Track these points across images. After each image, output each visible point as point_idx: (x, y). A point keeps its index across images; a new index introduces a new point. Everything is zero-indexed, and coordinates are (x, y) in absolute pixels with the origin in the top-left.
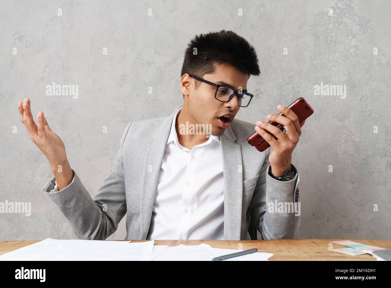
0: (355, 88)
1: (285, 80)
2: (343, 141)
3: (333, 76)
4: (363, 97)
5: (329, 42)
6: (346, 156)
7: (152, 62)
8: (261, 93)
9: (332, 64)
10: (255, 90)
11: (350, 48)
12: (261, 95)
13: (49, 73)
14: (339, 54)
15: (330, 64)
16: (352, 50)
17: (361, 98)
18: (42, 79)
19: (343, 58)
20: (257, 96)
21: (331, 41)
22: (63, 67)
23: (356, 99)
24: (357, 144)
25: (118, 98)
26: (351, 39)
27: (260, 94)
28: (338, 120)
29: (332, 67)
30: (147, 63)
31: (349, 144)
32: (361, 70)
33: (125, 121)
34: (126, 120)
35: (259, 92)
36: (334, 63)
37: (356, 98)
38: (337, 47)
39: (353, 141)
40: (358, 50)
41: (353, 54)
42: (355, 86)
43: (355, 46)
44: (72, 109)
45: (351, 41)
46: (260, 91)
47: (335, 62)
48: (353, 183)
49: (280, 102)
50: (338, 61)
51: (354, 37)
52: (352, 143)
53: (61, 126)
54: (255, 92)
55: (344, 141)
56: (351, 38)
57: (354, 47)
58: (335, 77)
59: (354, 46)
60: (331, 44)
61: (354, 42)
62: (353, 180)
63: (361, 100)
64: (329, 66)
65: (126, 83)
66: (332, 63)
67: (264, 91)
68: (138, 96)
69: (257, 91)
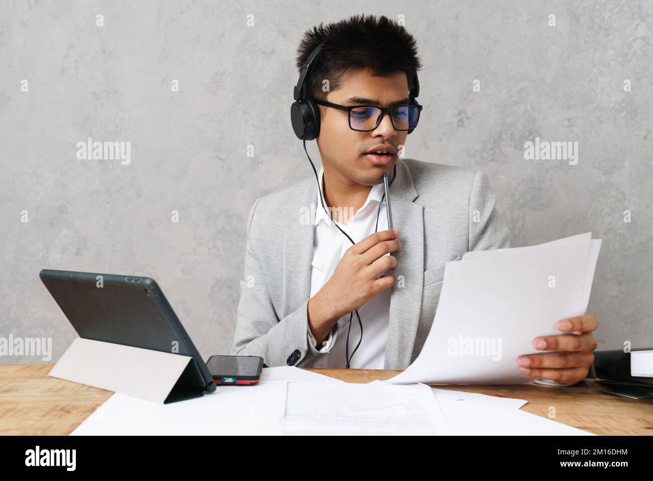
0: (636, 116)
1: (511, 97)
2: (607, 209)
3: (598, 92)
4: (650, 132)
5: (596, 28)
6: (610, 236)
7: (273, 52)
8: (468, 118)
9: (599, 70)
10: (456, 112)
11: (634, 40)
12: (466, 122)
13: (76, 61)
14: (613, 52)
15: (595, 71)
16: (636, 45)
17: (647, 134)
18: (63, 72)
19: (620, 59)
20: (461, 123)
21: (600, 27)
22: (104, 51)
23: (636, 135)
25: (208, 114)
26: (638, 25)
27: (465, 118)
28: (602, 172)
29: (597, 75)
30: (263, 53)
33: (220, 159)
34: (222, 156)
35: (463, 115)
36: (603, 69)
37: (636, 133)
38: (611, 37)
40: (649, 45)
41: (638, 52)
42: (636, 111)
43: (644, 38)
44: (120, 132)
45: (636, 28)
46: (465, 114)
47: (604, 67)
48: (620, 284)
49: (500, 136)
50: (609, 65)
51: (643, 20)
54: (458, 115)
56: (637, 22)
57: (641, 40)
59: (642, 38)
60: (599, 33)
61: (642, 31)
62: (621, 279)
63: (645, 138)
64: (592, 74)
65: (224, 89)
66: (598, 68)
67: (474, 115)
68: (245, 112)
69: (460, 113)
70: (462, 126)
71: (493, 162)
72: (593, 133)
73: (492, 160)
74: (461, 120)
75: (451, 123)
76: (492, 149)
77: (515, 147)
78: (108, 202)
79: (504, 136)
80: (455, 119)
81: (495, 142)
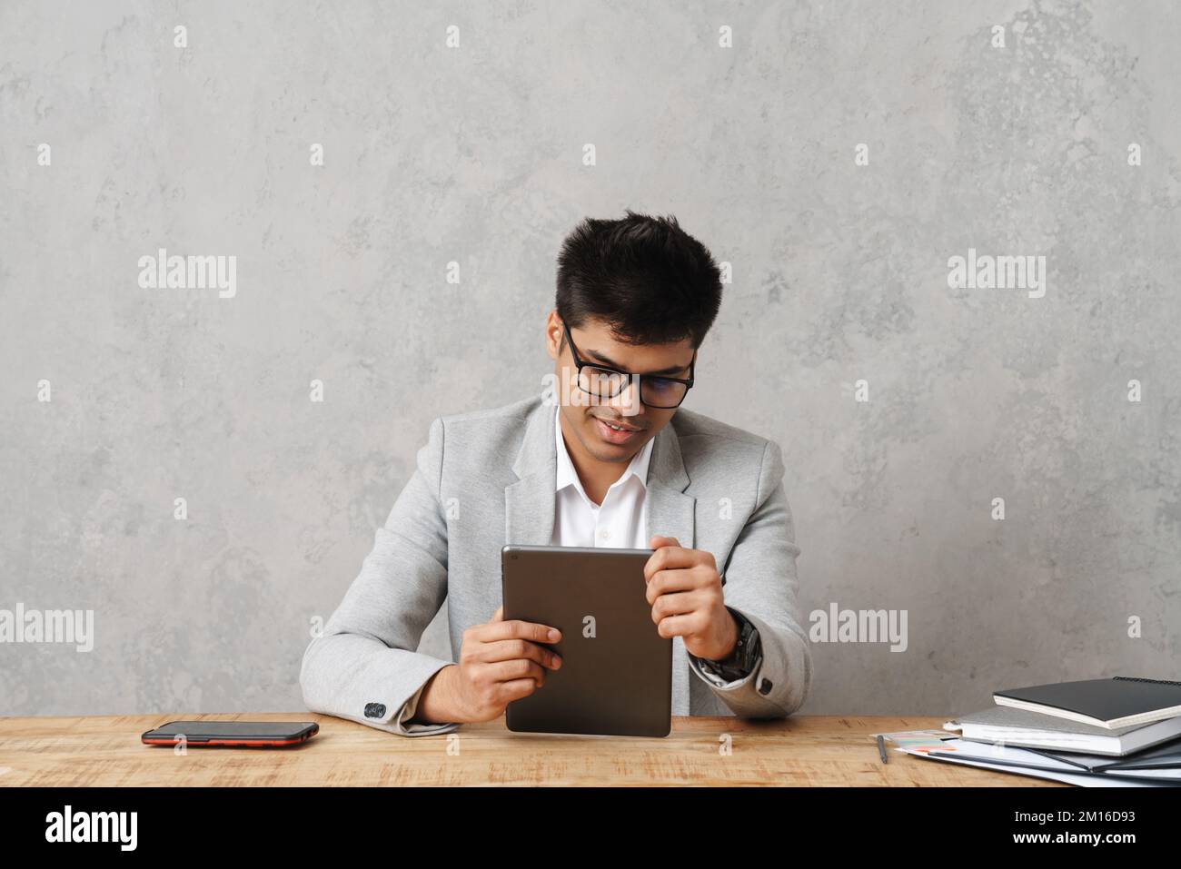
0: (1076, 276)
1: (861, 248)
2: (1028, 438)
3: (1009, 237)
4: (1101, 303)
5: (1004, 127)
6: (1035, 483)
7: (451, 182)
8: (786, 286)
9: (1010, 198)
10: (767, 277)
11: (1070, 147)
12: (784, 293)
13: (118, 207)
14: (1034, 168)
15: (1003, 199)
16: (1074, 155)
17: (1095, 308)
18: (95, 226)
19: (1046, 179)
20: (774, 295)
21: (1011, 125)
22: (163, 189)
23: (1077, 310)
24: (1073, 447)
25: (343, 291)
26: (1076, 120)
27: (781, 287)
28: (1018, 374)
29: (1008, 207)
30: (434, 184)
31: (1045, 447)
32: (1101, 220)
33: (366, 366)
34: (369, 361)
35: (778, 282)
36: (1017, 197)
37: (1077, 306)
38: (1030, 143)
39: (1060, 438)
40: (1096, 154)
41: (1078, 167)
42: (1076, 268)
43: (1087, 143)
44: (196, 324)
45: (1073, 127)
46: (782, 279)
47: (1020, 193)
48: (1054, 564)
49: (842, 315)
50: (1028, 191)
51: (1085, 111)
52: (1057, 444)
53: (162, 376)
54: (769, 282)
55: (1034, 439)
56: (1075, 114)
57: (1082, 146)
58: (1017, 241)
59: (1083, 143)
60: (1010, 135)
61: (1083, 130)
62: (1054, 556)
63: (1093, 313)
64: (999, 206)
65: (369, 247)
66: (1008, 195)
67: (796, 280)
68: (405, 286)
69: (772, 279)
70: (777, 300)
71: (831, 360)
72: (1003, 307)
73: (830, 357)
74: (775, 291)
75: (757, 296)
76: (829, 339)
77: (869, 335)
78: (178, 444)
79: (849, 316)
80: (765, 289)
81: (832, 326)
